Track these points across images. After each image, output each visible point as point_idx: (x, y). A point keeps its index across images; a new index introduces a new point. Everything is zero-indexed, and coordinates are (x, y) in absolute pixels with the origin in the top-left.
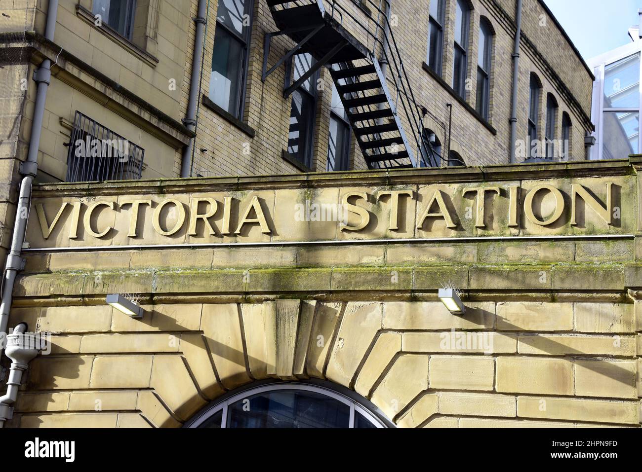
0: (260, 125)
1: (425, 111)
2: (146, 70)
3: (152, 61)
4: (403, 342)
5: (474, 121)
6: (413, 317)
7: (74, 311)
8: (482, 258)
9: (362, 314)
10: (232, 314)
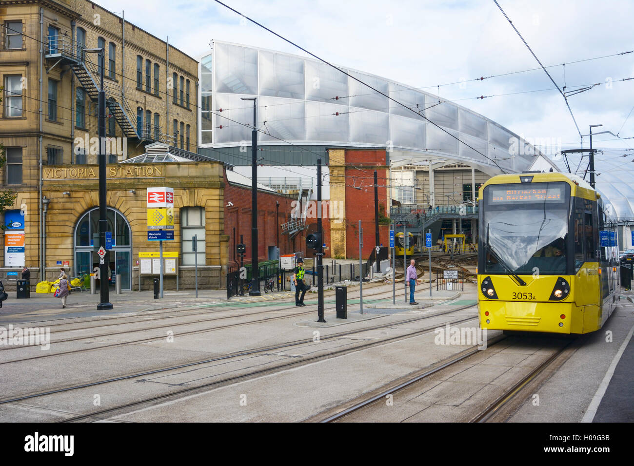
0: (90, 128)
1: (137, 102)
2: (61, 127)
3: (62, 124)
4: (124, 199)
5: (154, 98)
6: (126, 194)
7: (55, 194)
8: (138, 182)
9: (116, 193)
10: (89, 194)
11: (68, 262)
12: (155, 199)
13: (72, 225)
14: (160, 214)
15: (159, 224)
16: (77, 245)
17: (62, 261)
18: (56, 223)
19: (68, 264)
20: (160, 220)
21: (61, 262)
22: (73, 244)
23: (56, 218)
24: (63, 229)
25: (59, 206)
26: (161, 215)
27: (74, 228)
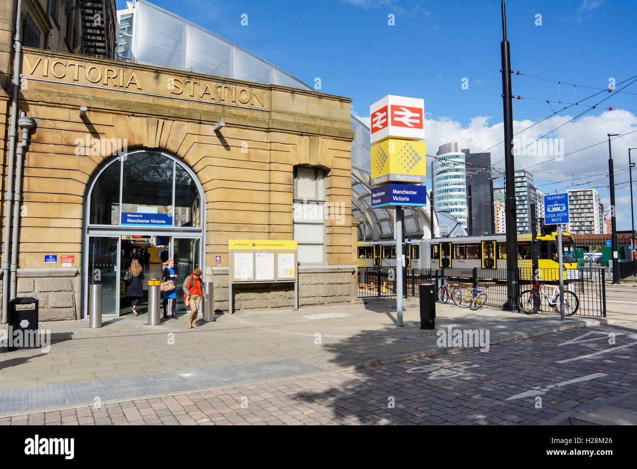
4: (196, 138)
6: (200, 130)
7: (50, 110)
8: (224, 111)
9: (180, 127)
10: (126, 120)
11: (73, 257)
12: (405, 120)
13: (86, 179)
14: (414, 151)
15: (411, 172)
16: (91, 223)
17: (59, 256)
18: (47, 173)
19: (73, 262)
20: (414, 165)
21: (55, 257)
22: (83, 219)
23: (46, 161)
24: (63, 186)
25: (57, 137)
26: (416, 155)
27: (88, 186)
